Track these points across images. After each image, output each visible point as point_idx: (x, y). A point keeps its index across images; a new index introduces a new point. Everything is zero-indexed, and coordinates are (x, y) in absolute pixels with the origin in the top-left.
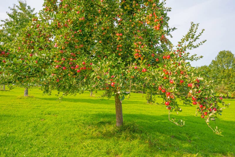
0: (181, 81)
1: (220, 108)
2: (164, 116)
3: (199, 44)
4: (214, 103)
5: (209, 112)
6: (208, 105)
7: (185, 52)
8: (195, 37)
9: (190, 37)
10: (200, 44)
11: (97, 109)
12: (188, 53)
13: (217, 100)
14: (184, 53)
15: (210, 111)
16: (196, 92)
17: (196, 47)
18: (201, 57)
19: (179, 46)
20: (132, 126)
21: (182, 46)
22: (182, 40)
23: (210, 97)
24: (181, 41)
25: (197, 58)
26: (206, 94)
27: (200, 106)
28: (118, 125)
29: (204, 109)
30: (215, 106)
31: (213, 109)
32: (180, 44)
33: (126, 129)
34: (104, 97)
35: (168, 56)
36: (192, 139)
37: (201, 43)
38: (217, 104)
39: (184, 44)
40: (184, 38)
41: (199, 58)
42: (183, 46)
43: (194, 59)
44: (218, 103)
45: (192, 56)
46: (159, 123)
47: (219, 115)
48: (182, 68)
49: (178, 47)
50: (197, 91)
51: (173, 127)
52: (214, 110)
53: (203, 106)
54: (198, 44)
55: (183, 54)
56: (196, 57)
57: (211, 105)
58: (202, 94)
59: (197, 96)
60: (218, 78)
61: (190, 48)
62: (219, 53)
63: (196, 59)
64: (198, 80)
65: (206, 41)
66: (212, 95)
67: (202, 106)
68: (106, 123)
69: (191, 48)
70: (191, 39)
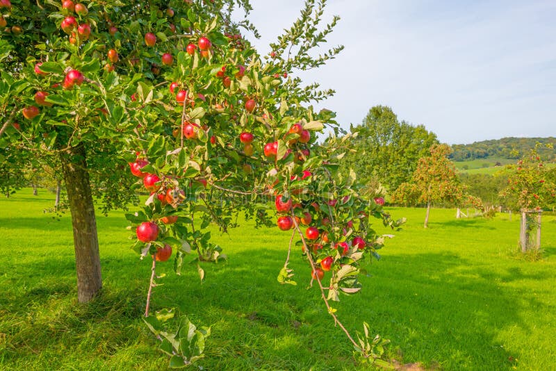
0: (245, 136)
1: (377, 237)
2: (244, 254)
3: (326, 55)
4: (358, 220)
5: (338, 257)
6: (337, 229)
7: (289, 74)
8: (316, 34)
9: (304, 35)
10: (329, 55)
11: (52, 245)
12: (298, 80)
13: (366, 209)
14: (286, 77)
15: (341, 253)
16: (293, 178)
17: (317, 65)
18: (331, 93)
19: (274, 56)
20: (128, 299)
21: (280, 59)
22: (280, 38)
23: (347, 197)
24: (277, 43)
25: (320, 94)
26: (331, 185)
27: (310, 232)
28: (81, 297)
29: (324, 242)
30: (362, 228)
31: (354, 243)
32: (276, 50)
33: (110, 309)
34: (64, 210)
35: (202, 41)
36: (303, 318)
37: (331, 53)
38: (367, 221)
39: (286, 51)
40: (285, 34)
41: (326, 95)
42: (285, 56)
43: (312, 98)
44: (372, 219)
45: (308, 88)
46: (225, 276)
47: (374, 258)
48: (249, 86)
49: (270, 60)
50: (297, 172)
51: (258, 286)
52: (357, 246)
53: (321, 231)
54: (323, 57)
55: (285, 81)
56: (318, 90)
57: (347, 225)
58: (314, 185)
59: (296, 192)
60: (367, 163)
61: (302, 65)
62: (371, 111)
63: (317, 97)
64: (306, 131)
65: (343, 48)
66: (352, 191)
67: (316, 234)
68: (53, 293)
69: (305, 66)
70: (305, 39)
